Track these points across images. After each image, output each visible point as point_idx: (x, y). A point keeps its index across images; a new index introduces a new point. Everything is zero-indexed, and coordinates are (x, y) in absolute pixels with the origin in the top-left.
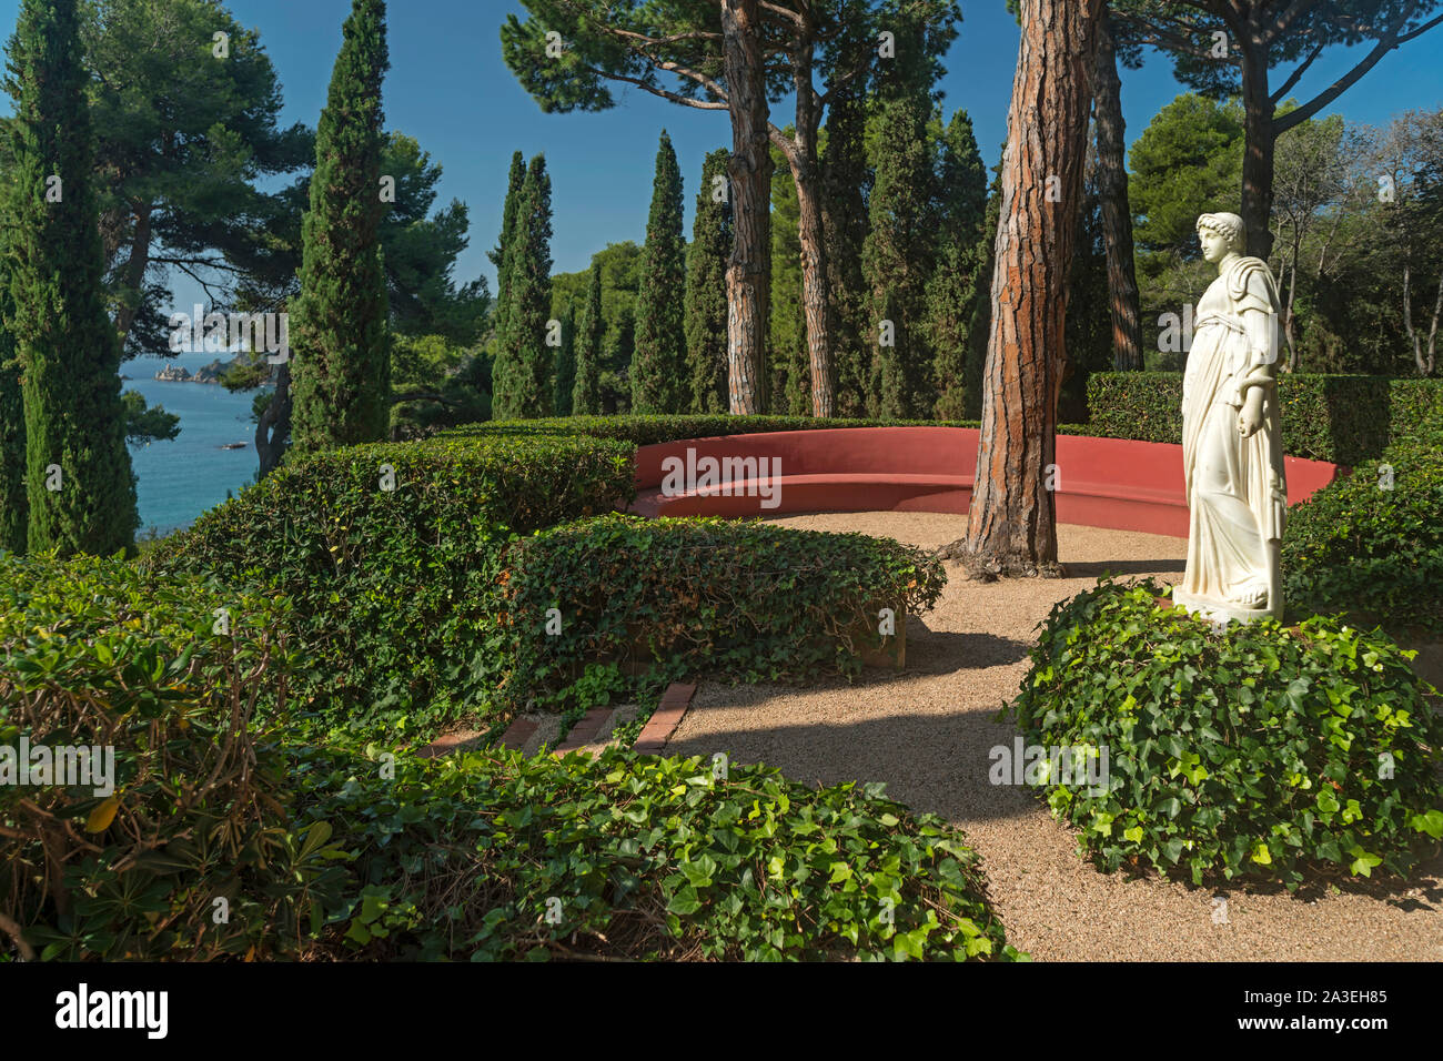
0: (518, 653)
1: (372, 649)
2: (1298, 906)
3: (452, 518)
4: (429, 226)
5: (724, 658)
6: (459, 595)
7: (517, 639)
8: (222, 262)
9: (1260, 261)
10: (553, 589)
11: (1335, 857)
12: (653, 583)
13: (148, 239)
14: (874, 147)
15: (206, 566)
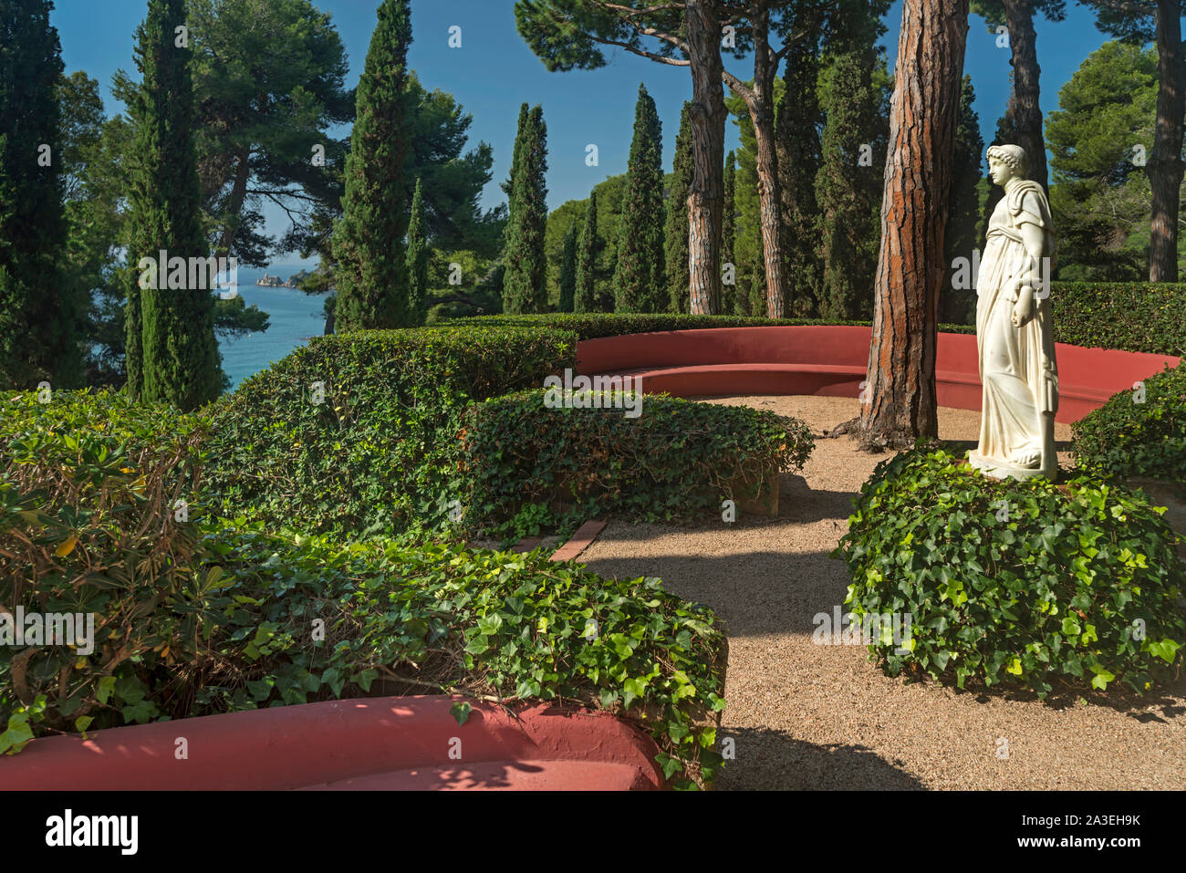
0: (472, 492)
1: (365, 486)
2: (1049, 712)
3: (425, 386)
4: (461, 163)
5: (629, 501)
6: (429, 447)
7: (472, 481)
8: (302, 193)
9: (1035, 184)
10: (497, 443)
11: (1078, 673)
12: (572, 441)
13: (248, 175)
14: (826, 94)
15: (246, 419)
